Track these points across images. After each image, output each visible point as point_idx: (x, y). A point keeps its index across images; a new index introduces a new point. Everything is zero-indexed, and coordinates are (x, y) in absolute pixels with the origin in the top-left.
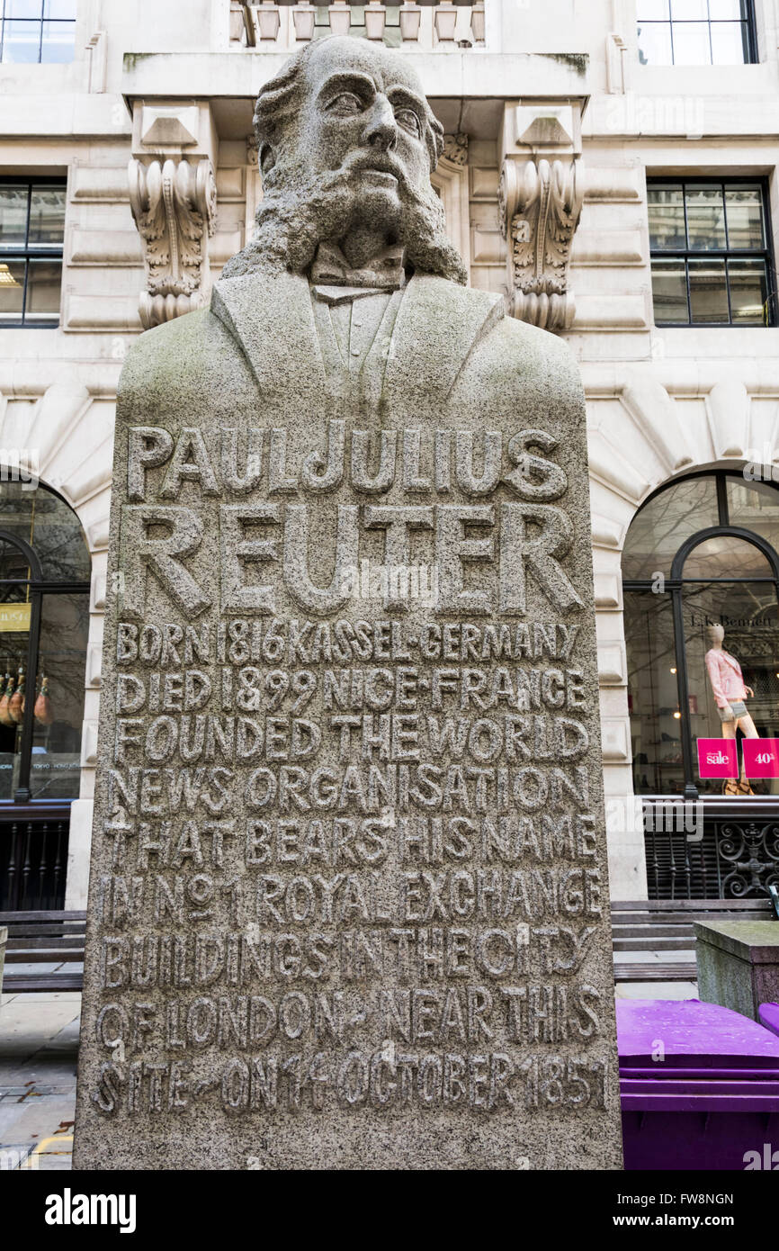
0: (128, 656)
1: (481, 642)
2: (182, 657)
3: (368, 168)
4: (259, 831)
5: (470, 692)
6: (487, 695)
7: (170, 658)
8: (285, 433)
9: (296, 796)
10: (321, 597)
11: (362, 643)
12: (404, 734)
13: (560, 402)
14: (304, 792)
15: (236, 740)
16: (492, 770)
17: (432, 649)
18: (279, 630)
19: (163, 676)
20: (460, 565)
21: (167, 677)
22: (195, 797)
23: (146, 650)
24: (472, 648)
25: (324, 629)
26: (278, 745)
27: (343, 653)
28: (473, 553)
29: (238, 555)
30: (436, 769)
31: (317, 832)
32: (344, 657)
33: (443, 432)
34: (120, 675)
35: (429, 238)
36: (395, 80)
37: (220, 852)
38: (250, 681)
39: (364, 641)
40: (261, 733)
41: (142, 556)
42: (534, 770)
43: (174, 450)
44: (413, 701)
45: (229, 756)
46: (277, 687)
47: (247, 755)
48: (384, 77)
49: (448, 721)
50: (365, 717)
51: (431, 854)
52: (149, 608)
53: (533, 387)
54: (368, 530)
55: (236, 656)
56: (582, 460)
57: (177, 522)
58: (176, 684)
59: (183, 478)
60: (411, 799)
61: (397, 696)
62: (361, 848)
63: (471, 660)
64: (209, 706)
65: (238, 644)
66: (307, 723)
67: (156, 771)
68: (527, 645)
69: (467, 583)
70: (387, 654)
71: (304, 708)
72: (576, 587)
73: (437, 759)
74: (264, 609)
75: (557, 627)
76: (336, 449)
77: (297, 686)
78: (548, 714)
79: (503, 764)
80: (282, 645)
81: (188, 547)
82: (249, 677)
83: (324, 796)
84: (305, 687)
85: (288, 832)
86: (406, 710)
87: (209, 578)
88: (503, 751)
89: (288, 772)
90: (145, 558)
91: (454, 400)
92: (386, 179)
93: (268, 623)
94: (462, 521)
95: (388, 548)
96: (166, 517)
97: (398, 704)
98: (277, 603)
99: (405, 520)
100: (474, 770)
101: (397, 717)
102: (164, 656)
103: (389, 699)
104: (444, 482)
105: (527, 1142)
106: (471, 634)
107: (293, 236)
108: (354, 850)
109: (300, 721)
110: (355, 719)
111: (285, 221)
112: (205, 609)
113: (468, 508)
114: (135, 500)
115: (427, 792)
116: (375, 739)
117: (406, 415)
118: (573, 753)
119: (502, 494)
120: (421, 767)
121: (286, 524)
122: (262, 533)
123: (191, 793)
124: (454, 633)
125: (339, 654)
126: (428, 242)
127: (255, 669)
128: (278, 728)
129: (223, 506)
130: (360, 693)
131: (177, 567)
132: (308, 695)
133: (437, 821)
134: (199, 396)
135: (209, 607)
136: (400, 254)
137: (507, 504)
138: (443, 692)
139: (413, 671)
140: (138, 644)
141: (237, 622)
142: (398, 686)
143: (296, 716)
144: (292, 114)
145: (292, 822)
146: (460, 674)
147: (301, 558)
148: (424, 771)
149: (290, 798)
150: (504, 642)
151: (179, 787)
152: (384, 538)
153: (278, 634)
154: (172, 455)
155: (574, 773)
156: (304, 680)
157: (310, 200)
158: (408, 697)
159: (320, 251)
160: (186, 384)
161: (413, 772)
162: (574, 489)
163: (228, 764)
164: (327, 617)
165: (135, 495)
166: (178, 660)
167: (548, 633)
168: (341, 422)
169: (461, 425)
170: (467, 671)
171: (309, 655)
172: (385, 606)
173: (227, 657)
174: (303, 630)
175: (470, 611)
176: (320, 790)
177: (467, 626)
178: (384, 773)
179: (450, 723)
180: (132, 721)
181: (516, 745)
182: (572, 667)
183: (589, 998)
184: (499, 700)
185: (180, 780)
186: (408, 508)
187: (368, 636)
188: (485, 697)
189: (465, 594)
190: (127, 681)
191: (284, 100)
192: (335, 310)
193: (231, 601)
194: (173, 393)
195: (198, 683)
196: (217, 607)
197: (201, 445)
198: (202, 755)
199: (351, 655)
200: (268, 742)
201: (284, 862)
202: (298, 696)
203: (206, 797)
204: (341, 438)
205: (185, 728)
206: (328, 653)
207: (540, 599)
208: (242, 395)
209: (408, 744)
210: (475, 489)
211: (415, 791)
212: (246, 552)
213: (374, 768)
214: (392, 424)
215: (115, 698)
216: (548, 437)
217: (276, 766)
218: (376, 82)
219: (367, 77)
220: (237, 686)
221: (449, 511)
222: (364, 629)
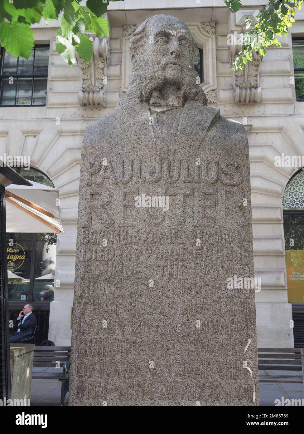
0: (85, 241)
1: (211, 236)
3: (170, 64)
4: (131, 303)
5: (206, 254)
6: (213, 255)
7: (100, 242)
8: (140, 161)
12: (183, 269)
16: (214, 282)
17: (193, 239)
18: (138, 232)
20: (203, 208)
21: (99, 248)
23: (91, 239)
24: (207, 239)
25: (154, 232)
26: (138, 272)
27: (161, 240)
28: (207, 204)
34: (83, 247)
36: (180, 32)
37: (118, 310)
39: (168, 236)
40: (132, 268)
45: (120, 276)
46: (137, 252)
49: (198, 265)
50: (169, 263)
52: (93, 224)
54: (170, 196)
55: (123, 241)
56: (248, 170)
57: (102, 193)
58: (102, 251)
59: (104, 178)
60: (185, 292)
61: (180, 255)
62: (167, 309)
63: (207, 243)
64: (114, 258)
65: (124, 237)
67: (95, 281)
68: (227, 237)
70: (177, 241)
71: (147, 260)
72: (245, 217)
73: (194, 278)
74: (133, 224)
75: (238, 231)
76: (159, 167)
78: (235, 262)
79: (218, 280)
80: (139, 237)
81: (106, 202)
82: (128, 248)
86: (184, 261)
87: (113, 213)
88: (218, 275)
90: (91, 206)
92: (177, 68)
93: (134, 229)
94: (204, 193)
95: (177, 202)
96: (98, 191)
97: (180, 258)
99: (183, 192)
100: (208, 282)
101: (180, 263)
103: (177, 257)
104: (197, 179)
109: (146, 264)
110: (165, 264)
112: (112, 224)
116: (172, 271)
119: (218, 183)
120: (189, 281)
123: (107, 289)
127: (130, 246)
128: (138, 266)
130: (167, 254)
131: (102, 209)
132: (149, 255)
137: (220, 186)
139: (186, 246)
140: (89, 236)
141: (123, 229)
142: (180, 252)
143: (144, 262)
144: (143, 44)
146: (203, 248)
149: (142, 291)
150: (219, 236)
152: (176, 199)
154: (100, 169)
157: (149, 76)
158: (184, 256)
161: (186, 283)
162: (244, 181)
164: (155, 227)
165: (88, 184)
167: (235, 233)
169: (204, 158)
173: (120, 241)
174: (147, 232)
178: (176, 283)
180: (87, 263)
181: (223, 274)
184: (217, 257)
185: (104, 284)
187: (170, 234)
190: (85, 250)
193: (121, 221)
195: (110, 250)
196: (117, 223)
197: (111, 166)
198: (111, 276)
199: (164, 241)
200: (134, 271)
204: (160, 163)
205: (106, 266)
206: (155, 240)
207: (232, 221)
209: (184, 273)
210: (209, 181)
211: (187, 289)
213: (172, 282)
214: (179, 158)
215: (81, 255)
216: (235, 162)
217: (137, 280)
218: (173, 33)
219: (170, 31)
220: (124, 252)
221: (199, 189)
222: (168, 232)
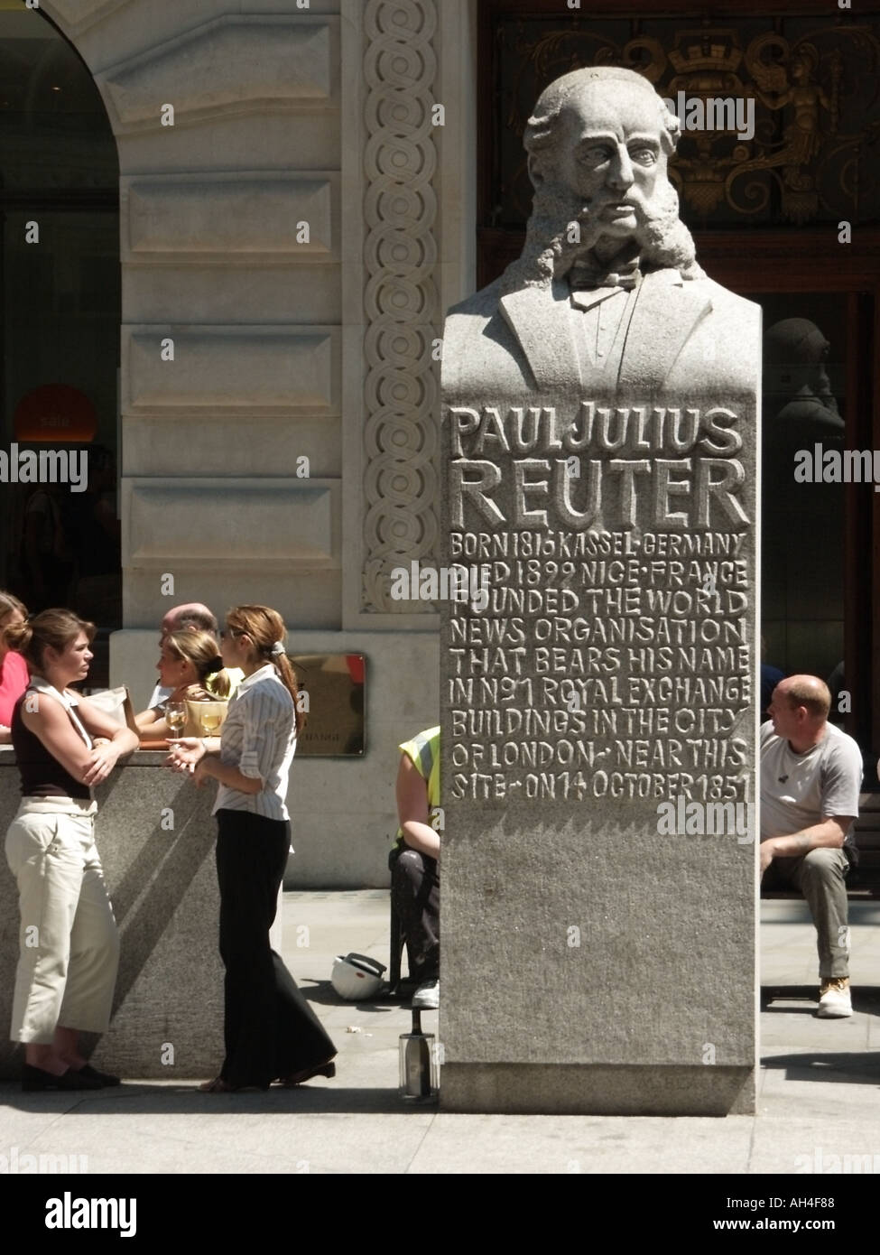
0: (458, 552)
1: (681, 546)
2: (491, 553)
4: (542, 655)
5: (673, 575)
6: (684, 577)
7: (484, 555)
8: (554, 412)
9: (564, 635)
10: (578, 517)
11: (604, 547)
12: (630, 600)
13: (739, 389)
14: (569, 633)
15: (526, 603)
16: (685, 621)
17: (649, 550)
19: (479, 565)
20: (668, 497)
21: (482, 565)
22: (502, 634)
23: (468, 549)
24: (675, 549)
25: (580, 537)
26: (552, 606)
28: (676, 490)
29: (524, 491)
30: (650, 620)
31: (577, 655)
32: (593, 554)
33: (659, 410)
34: (453, 564)
36: (634, 130)
37: (518, 665)
38: (534, 568)
39: (605, 545)
40: (541, 598)
41: (463, 492)
42: (712, 621)
43: (481, 424)
44: (636, 580)
45: (522, 611)
46: (551, 572)
47: (533, 611)
48: (624, 131)
49: (658, 592)
50: (606, 590)
52: (469, 524)
54: (609, 474)
55: (525, 554)
56: (753, 428)
57: (485, 470)
59: (487, 442)
60: (634, 637)
61: (626, 577)
62: (603, 664)
63: (674, 557)
64: (509, 582)
65: (526, 546)
66: (570, 594)
67: (477, 620)
69: (671, 510)
70: (620, 553)
71: (569, 585)
72: (744, 510)
73: (651, 615)
74: (541, 524)
75: (730, 536)
76: (588, 422)
77: (564, 572)
78: (722, 588)
79: (693, 617)
80: (553, 546)
81: (491, 486)
82: (533, 566)
83: (581, 635)
84: (569, 572)
85: (560, 655)
86: (633, 586)
87: (506, 505)
88: (693, 609)
89: (558, 621)
92: (626, 211)
93: (545, 533)
94: (670, 470)
95: (621, 485)
96: (478, 467)
97: (627, 582)
98: (552, 520)
99: (632, 469)
101: (626, 590)
102: (480, 552)
103: (621, 580)
104: (659, 445)
109: (566, 593)
110: (600, 591)
112: (504, 525)
113: (674, 461)
114: (457, 456)
115: (645, 634)
116: (612, 603)
117: (634, 399)
118: (737, 611)
119: (698, 452)
120: (641, 619)
121: (555, 471)
122: (540, 477)
123: (499, 633)
124: (664, 540)
125: (590, 553)
126: (658, 246)
127: (536, 561)
128: (552, 596)
129: (514, 461)
130: (603, 576)
131: (486, 498)
133: (651, 650)
135: (507, 523)
136: (636, 261)
137: (700, 458)
138: (656, 576)
139: (637, 562)
140: (463, 545)
141: (525, 533)
142: (627, 572)
143: (563, 590)
145: (562, 650)
146: (667, 565)
147: (566, 493)
148: (642, 621)
149: (560, 636)
151: (492, 629)
152: (619, 479)
153: (553, 540)
154: (480, 427)
155: (737, 622)
156: (568, 569)
158: (633, 578)
161: (636, 621)
162: (744, 448)
163: (521, 618)
164: (582, 530)
165: (457, 453)
166: (488, 555)
167: (724, 540)
168: (591, 403)
169: (672, 405)
170: (671, 563)
171: (572, 553)
172: (619, 523)
173: (519, 554)
174: (568, 538)
175: (674, 526)
176: (578, 632)
177: (672, 535)
178: (618, 623)
179: (660, 593)
181: (701, 606)
182: (739, 560)
184: (691, 580)
185: (493, 625)
186: (634, 462)
187: (608, 541)
188: (682, 578)
189: (671, 515)
192: (587, 316)
193: (520, 520)
194: (478, 385)
195: (501, 570)
196: (512, 523)
197: (499, 420)
198: (506, 612)
199: (597, 553)
200: (546, 604)
201: (556, 671)
202: (564, 577)
203: (508, 634)
204: (591, 414)
205: (495, 595)
206: (583, 553)
207: (720, 518)
208: (524, 386)
209: (632, 606)
210: (680, 448)
211: (637, 633)
212: (529, 490)
213: (611, 620)
214: (626, 405)
216: (730, 414)
217: (551, 618)
218: (618, 136)
219: (611, 134)
220: (526, 572)
221: (661, 463)
222: (606, 537)
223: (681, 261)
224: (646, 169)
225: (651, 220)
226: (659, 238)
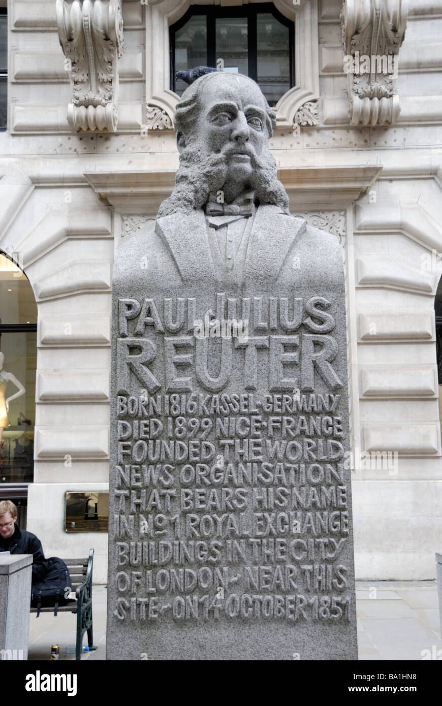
0: (123, 412)
1: (292, 404)
2: (148, 412)
3: (235, 153)
4: (187, 495)
5: (286, 428)
6: (295, 429)
7: (143, 414)
8: (195, 301)
9: (204, 478)
10: (215, 382)
11: (235, 406)
12: (255, 449)
13: (332, 282)
14: (208, 476)
15: (175, 451)
16: (297, 465)
17: (268, 408)
18: (195, 399)
19: (139, 422)
20: (282, 365)
21: (142, 422)
22: (156, 478)
23: (131, 409)
24: (288, 407)
25: (216, 398)
26: (195, 454)
27: (225, 409)
28: (288, 360)
29: (174, 363)
30: (270, 465)
31: (214, 495)
32: (226, 412)
33: (273, 299)
34: (119, 421)
35: (267, 186)
36: (249, 103)
37: (169, 504)
38: (181, 424)
39: (235, 404)
40: (186, 448)
41: (128, 364)
42: (317, 465)
43: (141, 311)
44: (259, 433)
45: (172, 459)
46: (194, 426)
47: (180, 459)
48: (242, 101)
49: (276, 442)
50: (236, 440)
51: (268, 505)
52: (132, 389)
53: (318, 274)
54: (237, 349)
55: (174, 412)
56: (343, 312)
57: (144, 347)
58: (146, 426)
59: (146, 325)
60: (258, 479)
61: (252, 430)
62: (235, 502)
63: (287, 413)
64: (162, 436)
65: (175, 406)
66: (208, 443)
67: (138, 466)
68: (315, 405)
69: (285, 375)
70: (246, 410)
71: (207, 437)
72: (339, 376)
73: (271, 461)
74: (186, 389)
75: (329, 396)
76: (220, 309)
77: (204, 426)
78: (324, 438)
79: (302, 462)
80: (196, 406)
81: (149, 359)
82: (181, 422)
83: (218, 478)
84: (207, 427)
85: (201, 495)
86: (256, 437)
87: (160, 374)
88: (303, 456)
89: (200, 467)
90: (130, 364)
91: (278, 282)
92: (244, 159)
93: (189, 395)
94: (283, 344)
95: (246, 357)
96: (138, 344)
97: (252, 434)
98: (193, 386)
99: (254, 344)
100: (288, 465)
101: (252, 440)
102: (140, 412)
103: (247, 432)
104: (274, 324)
105: (313, 635)
106: (287, 400)
107: (196, 192)
108: (232, 503)
109: (206, 443)
110: (231, 442)
111: (192, 183)
112: (158, 389)
113: (286, 337)
114: (124, 336)
115: (266, 476)
116: (241, 451)
117: (254, 290)
118: (336, 457)
119: (303, 330)
120: (263, 464)
121: (197, 346)
122: (185, 351)
123: (155, 477)
124: (279, 400)
125: (223, 410)
126: (266, 188)
127: (183, 418)
128: (195, 446)
129: (166, 338)
130: (234, 429)
131: (145, 368)
132: (209, 430)
133: (271, 490)
134: (152, 282)
135: (160, 388)
136: (251, 196)
137: (305, 335)
138: (274, 429)
139: (259, 418)
140: (127, 406)
141: (174, 395)
142: (252, 426)
143: (203, 441)
144: (194, 120)
145: (202, 490)
146: (282, 419)
147: (204, 363)
148: (264, 466)
149: (201, 479)
150: (303, 403)
151: (149, 474)
152: (245, 353)
153: (194, 401)
154: (140, 312)
155: (337, 466)
156: (206, 423)
157: (204, 171)
158: (257, 431)
159: (211, 197)
160: (146, 276)
161: (259, 466)
162: (338, 327)
163: (172, 464)
164: (217, 393)
165: (123, 333)
166: (146, 414)
167: (325, 399)
168: (222, 294)
169: (282, 295)
170: (285, 418)
171: (209, 411)
172: (245, 387)
173: (170, 412)
174: (206, 399)
175: (286, 388)
176: (215, 475)
177: (285, 396)
178: (246, 467)
179: (277, 443)
180: (125, 443)
181: (309, 453)
182: (337, 415)
183: (342, 571)
184: (301, 432)
185: (149, 471)
186: (256, 338)
187: (237, 401)
188: (294, 430)
189: (285, 380)
190: (123, 424)
191: (190, 112)
192: (218, 232)
193: (170, 385)
194: (140, 281)
195: (156, 425)
196: (164, 388)
197: (154, 307)
198: (160, 459)
199: (229, 411)
200: (190, 453)
201: (199, 509)
202: (204, 431)
203: (162, 478)
204: (223, 303)
205: (151, 446)
206: (218, 410)
207: (321, 382)
208: (173, 281)
209: (257, 453)
210: (289, 327)
211: (260, 475)
212: (177, 361)
213: (241, 465)
214: (248, 295)
215: (117, 432)
216: (326, 301)
217: (194, 464)
218: (238, 106)
219: (233, 103)
220: (175, 426)
221: (276, 339)
222: (235, 398)
223: (282, 201)
224: (257, 132)
225: (261, 168)
226: (267, 182)
